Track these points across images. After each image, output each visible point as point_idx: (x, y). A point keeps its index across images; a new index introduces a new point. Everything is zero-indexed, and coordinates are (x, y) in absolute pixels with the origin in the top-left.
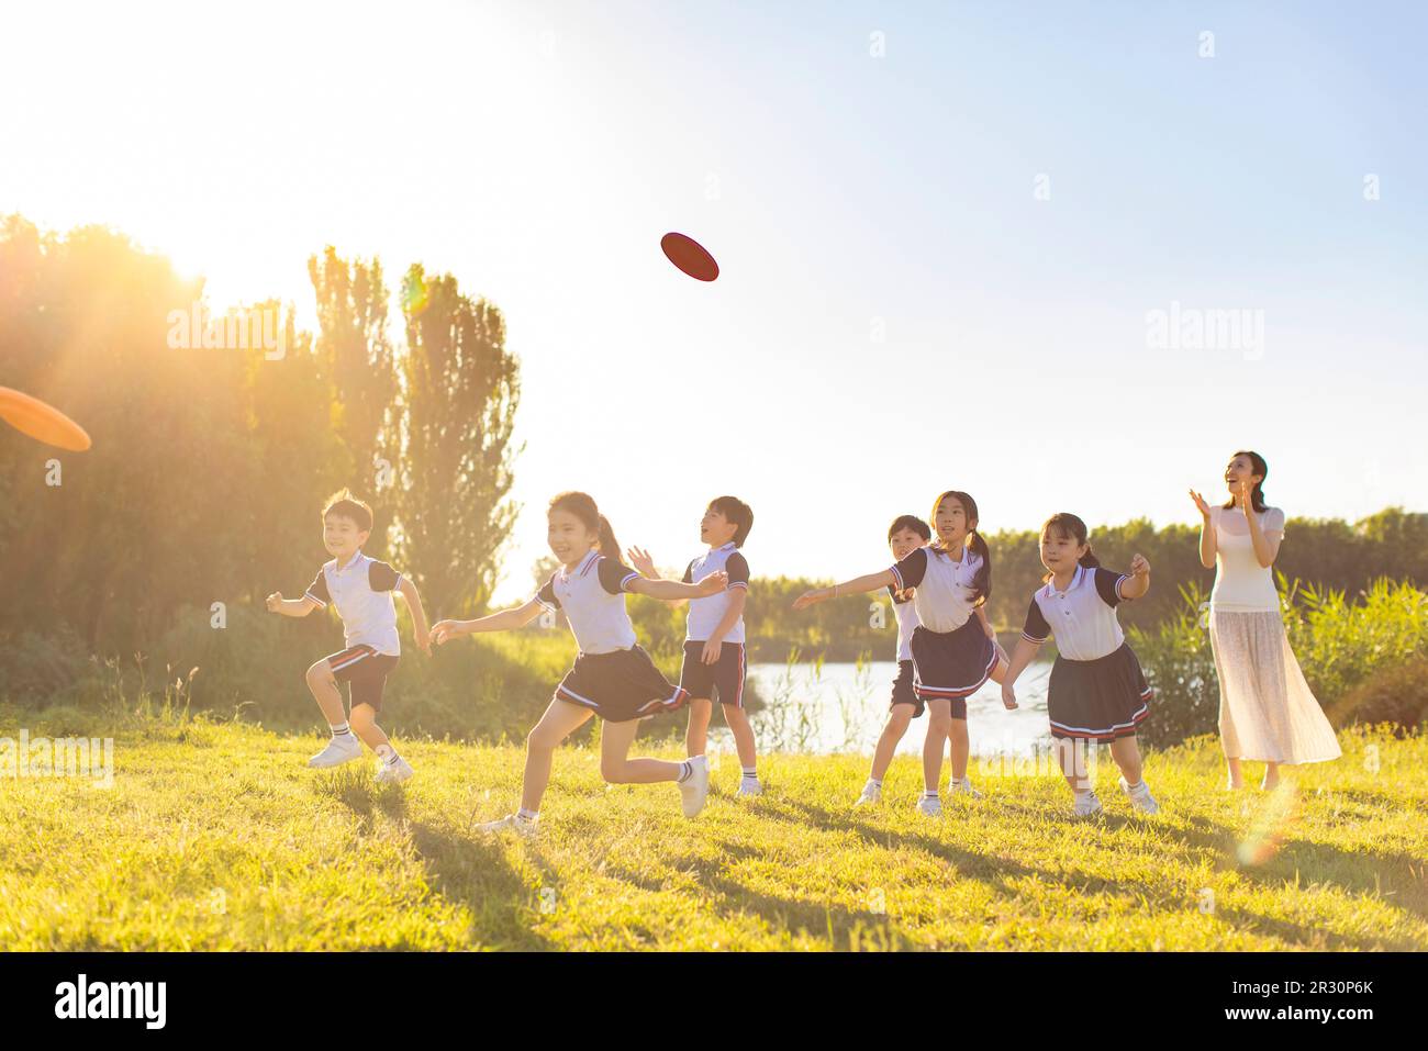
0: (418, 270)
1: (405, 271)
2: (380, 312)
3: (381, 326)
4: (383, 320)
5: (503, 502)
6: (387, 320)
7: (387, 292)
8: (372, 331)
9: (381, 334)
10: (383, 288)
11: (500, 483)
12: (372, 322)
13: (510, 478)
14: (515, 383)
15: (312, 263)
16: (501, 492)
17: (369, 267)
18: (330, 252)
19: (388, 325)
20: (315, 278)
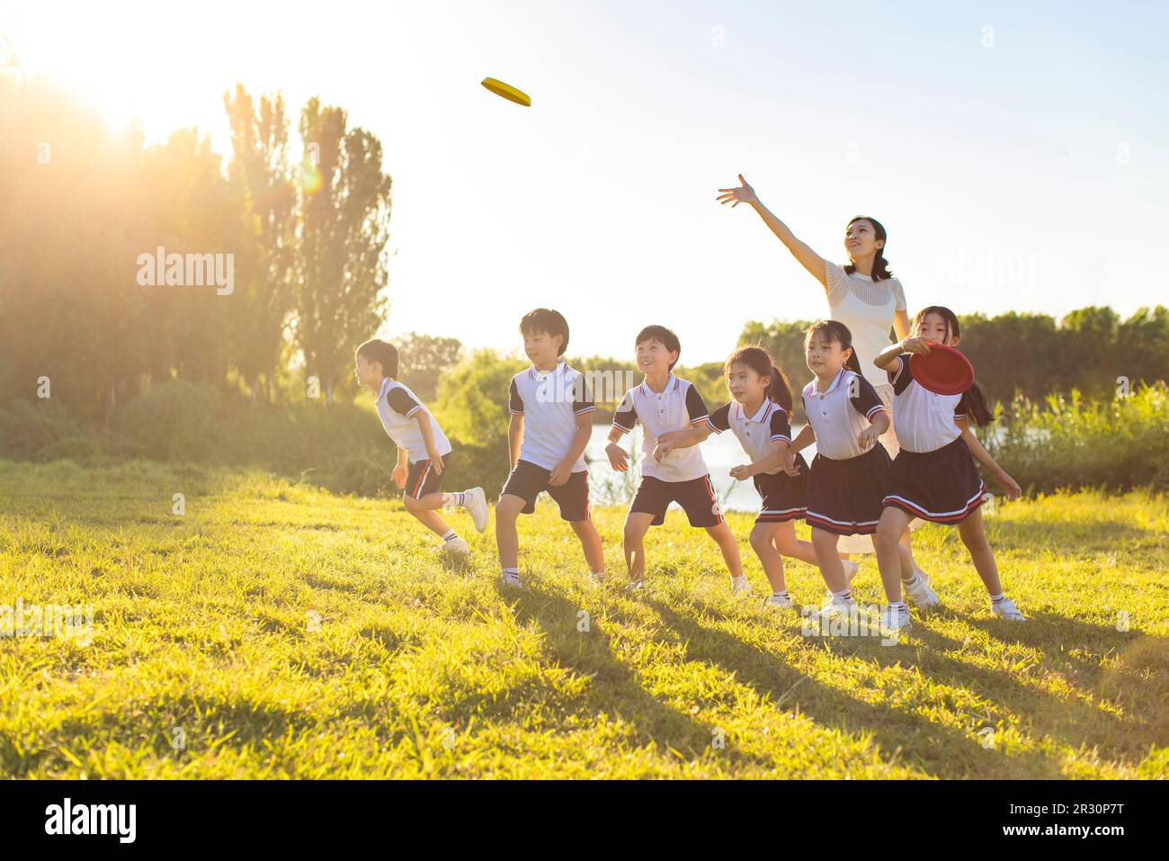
0: (314, 104)
1: (304, 104)
2: (282, 138)
3: (283, 150)
4: (284, 144)
5: (380, 294)
6: (287, 145)
7: (289, 121)
8: (275, 153)
9: (282, 157)
10: (285, 118)
11: (378, 280)
12: (275, 145)
13: (385, 276)
14: (388, 198)
15: (226, 97)
16: (378, 287)
17: (273, 101)
18: (240, 88)
19: (289, 149)
20: (229, 109)
